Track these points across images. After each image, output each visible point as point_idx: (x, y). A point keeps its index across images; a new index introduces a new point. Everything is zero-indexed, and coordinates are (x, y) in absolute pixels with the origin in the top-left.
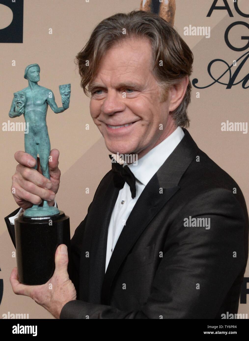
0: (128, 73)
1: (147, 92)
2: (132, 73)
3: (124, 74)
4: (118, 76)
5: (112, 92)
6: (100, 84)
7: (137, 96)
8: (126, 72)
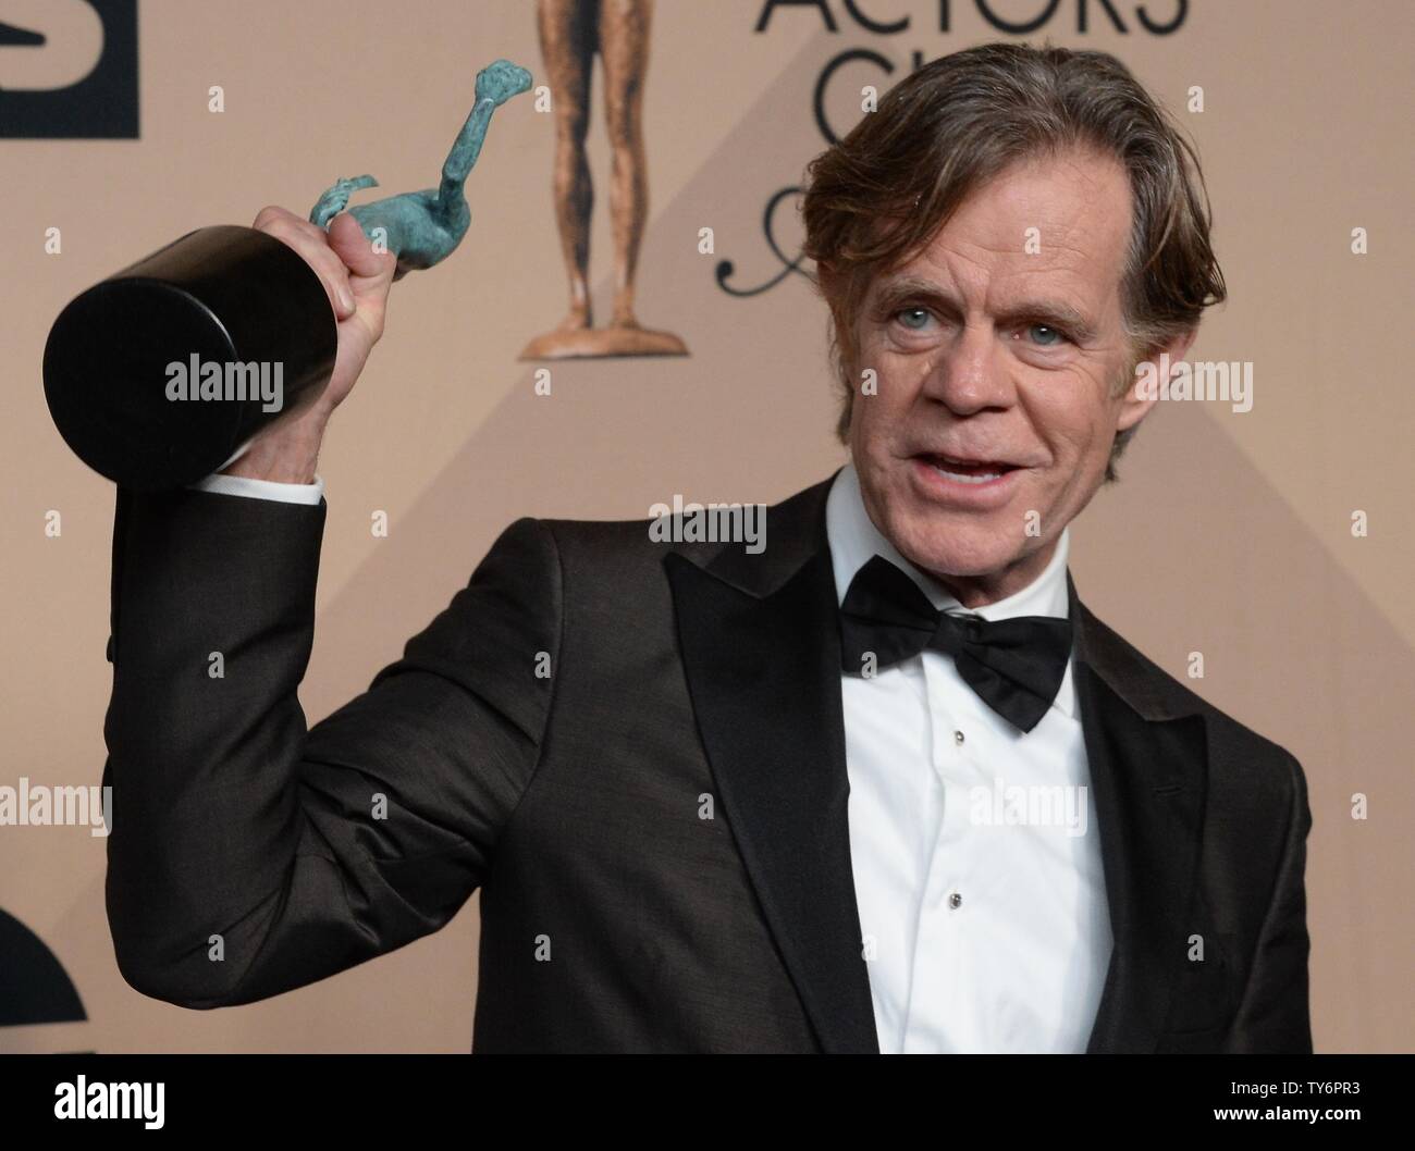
0: (1059, 268)
1: (1098, 354)
2: (1072, 274)
3: (1044, 271)
4: (1023, 276)
5: (980, 330)
6: (944, 287)
7: (1065, 365)
8: (1051, 265)
